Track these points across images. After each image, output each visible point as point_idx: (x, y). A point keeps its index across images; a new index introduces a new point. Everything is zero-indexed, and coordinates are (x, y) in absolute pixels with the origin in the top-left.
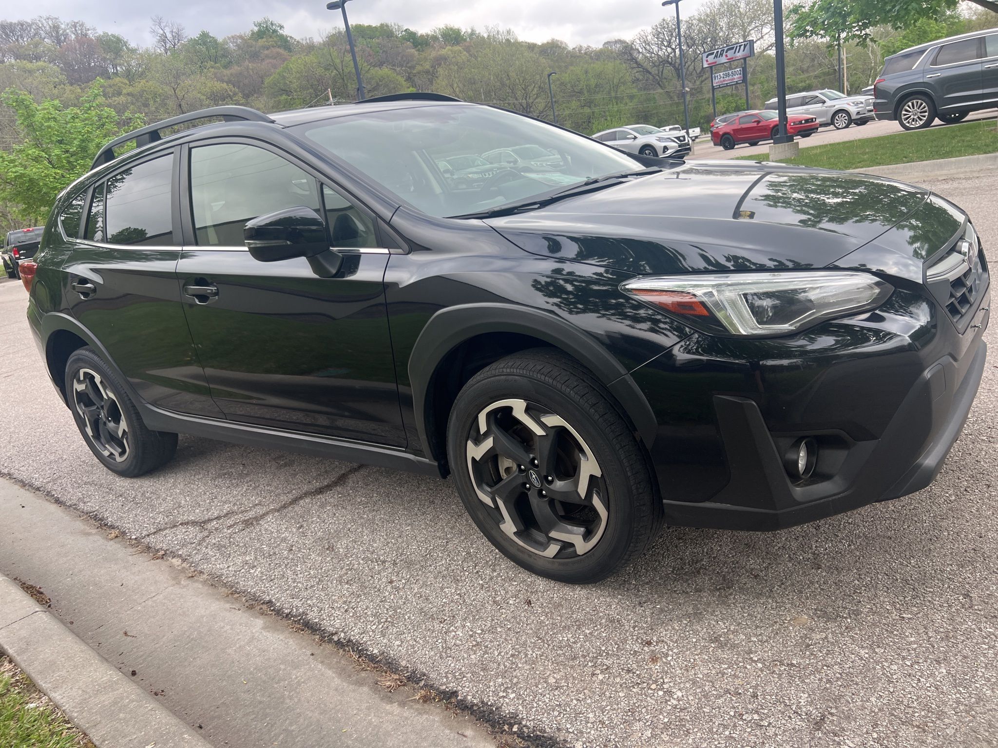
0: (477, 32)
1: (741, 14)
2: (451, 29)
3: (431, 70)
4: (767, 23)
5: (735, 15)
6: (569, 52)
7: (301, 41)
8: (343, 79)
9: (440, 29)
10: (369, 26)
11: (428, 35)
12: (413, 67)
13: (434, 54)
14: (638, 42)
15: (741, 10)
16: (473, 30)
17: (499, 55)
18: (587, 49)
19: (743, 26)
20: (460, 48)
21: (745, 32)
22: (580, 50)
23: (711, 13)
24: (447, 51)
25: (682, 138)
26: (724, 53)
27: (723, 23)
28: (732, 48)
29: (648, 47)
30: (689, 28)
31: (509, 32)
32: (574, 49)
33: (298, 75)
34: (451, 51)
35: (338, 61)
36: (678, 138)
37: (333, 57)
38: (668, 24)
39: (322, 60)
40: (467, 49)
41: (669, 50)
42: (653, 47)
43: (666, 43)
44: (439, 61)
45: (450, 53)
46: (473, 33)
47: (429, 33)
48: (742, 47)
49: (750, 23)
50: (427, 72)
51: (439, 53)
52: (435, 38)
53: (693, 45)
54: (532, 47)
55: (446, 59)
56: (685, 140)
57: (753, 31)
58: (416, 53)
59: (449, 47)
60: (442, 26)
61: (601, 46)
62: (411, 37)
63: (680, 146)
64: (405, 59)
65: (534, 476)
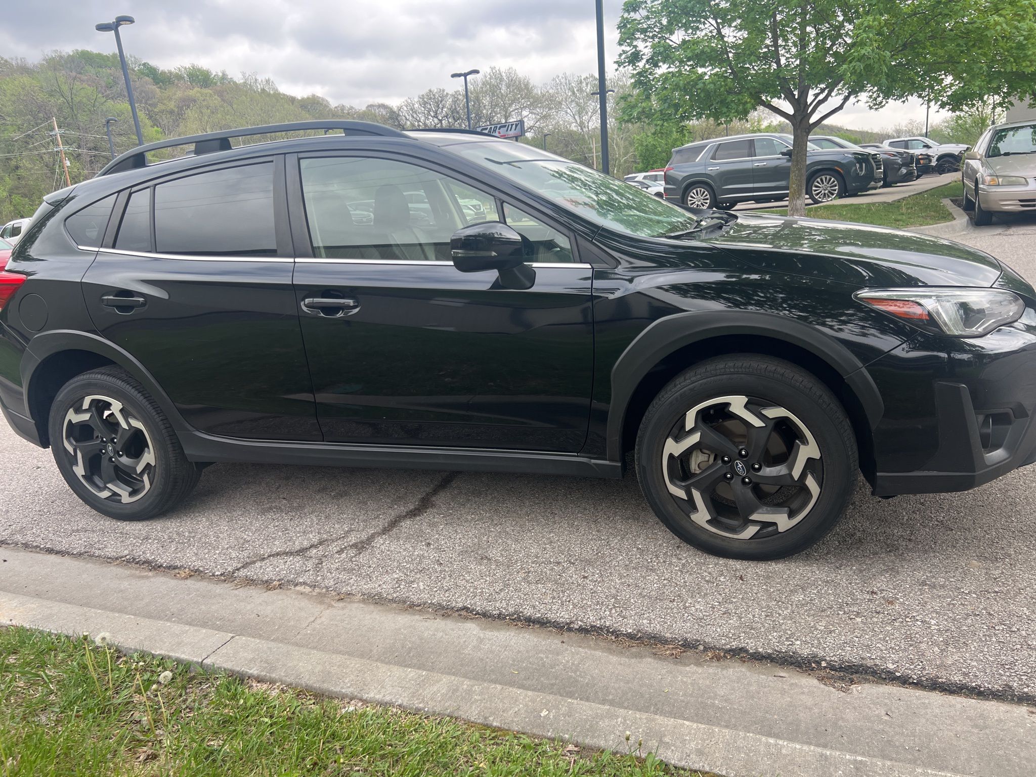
0: (229, 77)
1: (502, 95)
2: (199, 70)
3: (176, 110)
4: (526, 107)
5: (497, 95)
6: (330, 110)
7: (8, 60)
8: (72, 108)
9: (185, 69)
10: (99, 55)
11: (170, 73)
12: (154, 105)
13: (179, 94)
14: (405, 109)
15: (503, 92)
16: (224, 74)
17: (257, 105)
18: (349, 109)
19: (505, 107)
20: (210, 91)
21: (506, 112)
22: (342, 110)
23: (474, 90)
24: (195, 92)
25: (478, 207)
26: (497, 130)
27: (486, 101)
28: (505, 126)
29: (415, 116)
30: (454, 102)
31: (268, 81)
32: (336, 107)
33: (13, 98)
34: (200, 93)
35: (65, 88)
36: (474, 206)
37: (60, 83)
38: (434, 95)
39: (44, 84)
40: (220, 94)
41: (436, 120)
42: (420, 116)
43: (432, 114)
44: (187, 102)
45: (199, 94)
46: (224, 77)
47: (173, 70)
48: (514, 126)
49: (510, 105)
50: (171, 112)
51: (186, 93)
52: (179, 77)
53: (458, 119)
54: (292, 100)
55: (195, 101)
56: (480, 209)
57: (513, 113)
58: (158, 90)
59: (196, 89)
60: (188, 65)
61: (364, 108)
62: (152, 73)
63: (476, 214)
64: (143, 94)
65: (740, 466)
